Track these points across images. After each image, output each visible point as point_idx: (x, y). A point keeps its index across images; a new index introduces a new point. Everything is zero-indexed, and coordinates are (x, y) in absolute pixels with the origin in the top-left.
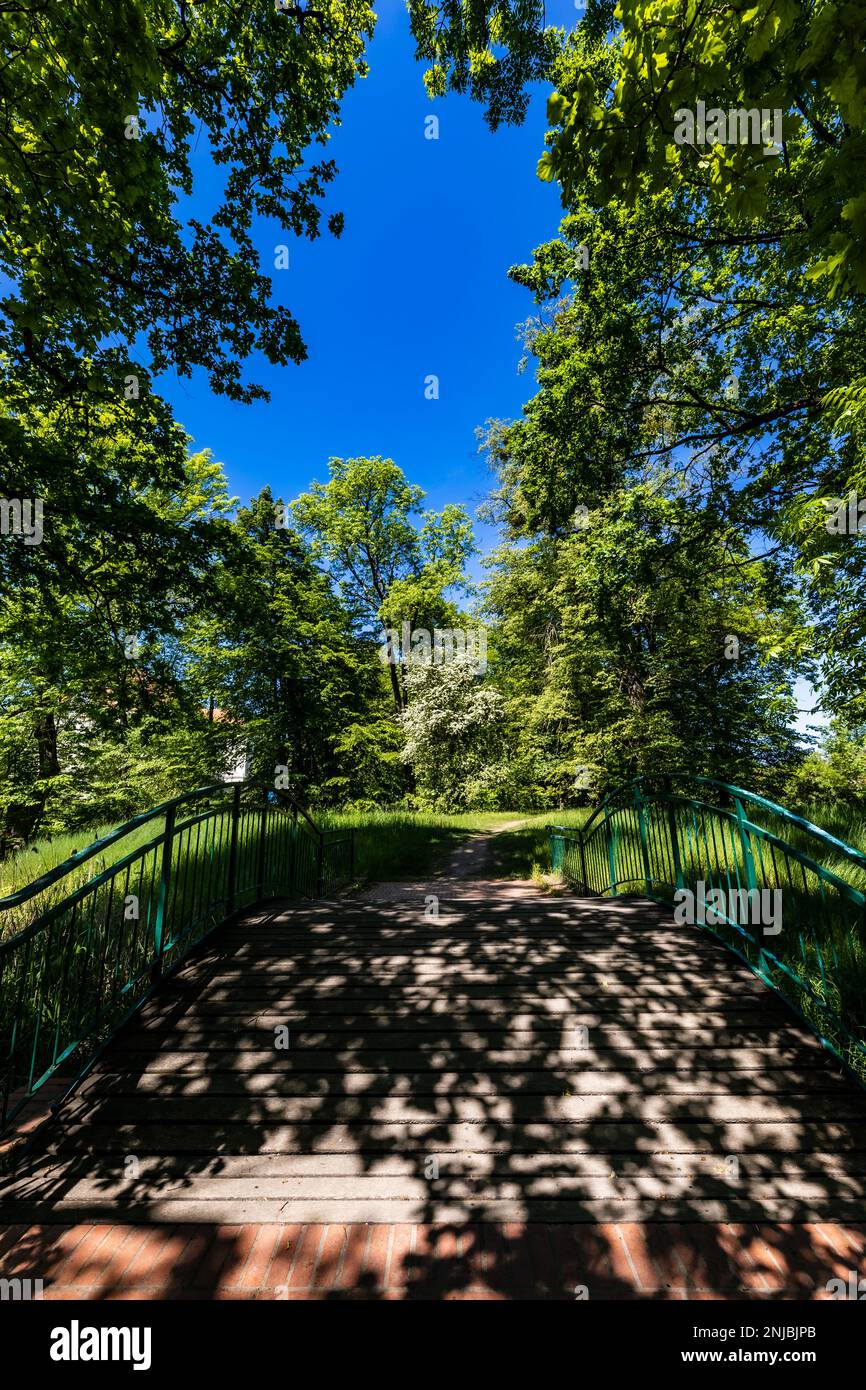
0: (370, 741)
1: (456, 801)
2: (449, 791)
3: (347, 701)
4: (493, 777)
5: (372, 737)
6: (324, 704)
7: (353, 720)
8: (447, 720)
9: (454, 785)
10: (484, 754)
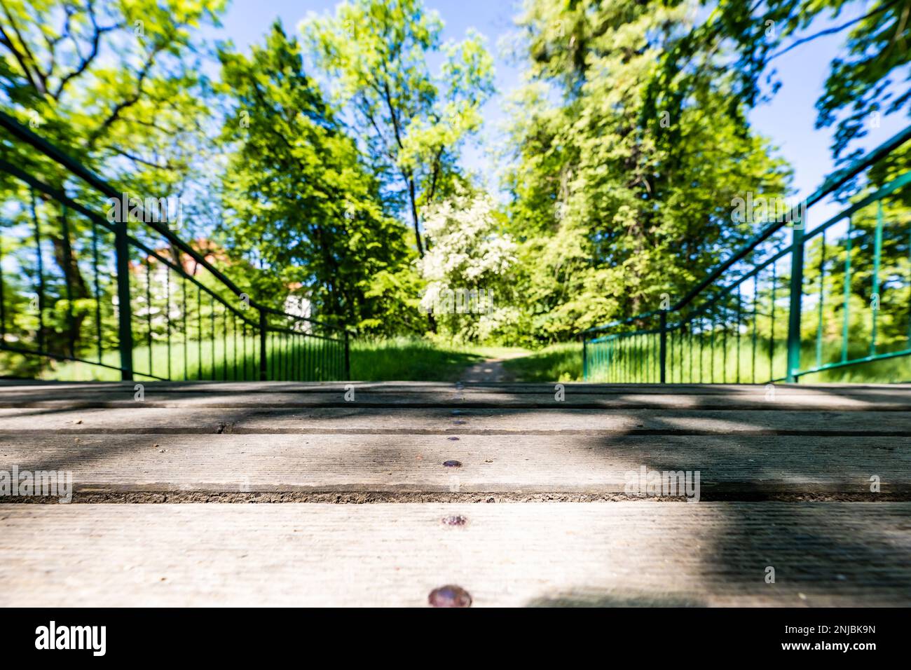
0: (397, 288)
1: (471, 339)
2: (465, 330)
3: (374, 252)
4: (504, 319)
5: (398, 284)
6: (354, 254)
7: (380, 269)
8: (463, 267)
9: (469, 325)
10: (496, 300)
